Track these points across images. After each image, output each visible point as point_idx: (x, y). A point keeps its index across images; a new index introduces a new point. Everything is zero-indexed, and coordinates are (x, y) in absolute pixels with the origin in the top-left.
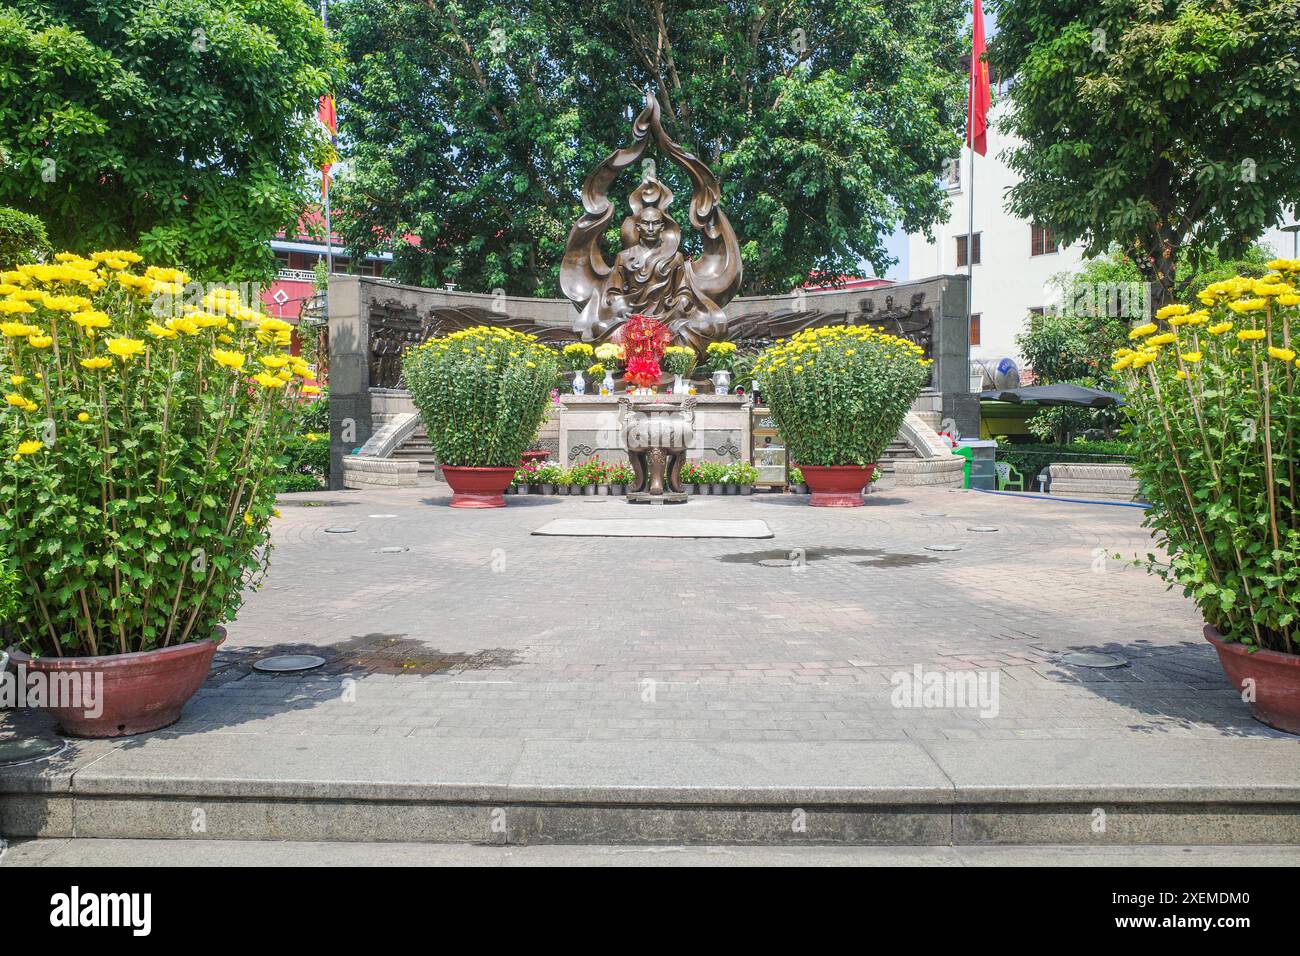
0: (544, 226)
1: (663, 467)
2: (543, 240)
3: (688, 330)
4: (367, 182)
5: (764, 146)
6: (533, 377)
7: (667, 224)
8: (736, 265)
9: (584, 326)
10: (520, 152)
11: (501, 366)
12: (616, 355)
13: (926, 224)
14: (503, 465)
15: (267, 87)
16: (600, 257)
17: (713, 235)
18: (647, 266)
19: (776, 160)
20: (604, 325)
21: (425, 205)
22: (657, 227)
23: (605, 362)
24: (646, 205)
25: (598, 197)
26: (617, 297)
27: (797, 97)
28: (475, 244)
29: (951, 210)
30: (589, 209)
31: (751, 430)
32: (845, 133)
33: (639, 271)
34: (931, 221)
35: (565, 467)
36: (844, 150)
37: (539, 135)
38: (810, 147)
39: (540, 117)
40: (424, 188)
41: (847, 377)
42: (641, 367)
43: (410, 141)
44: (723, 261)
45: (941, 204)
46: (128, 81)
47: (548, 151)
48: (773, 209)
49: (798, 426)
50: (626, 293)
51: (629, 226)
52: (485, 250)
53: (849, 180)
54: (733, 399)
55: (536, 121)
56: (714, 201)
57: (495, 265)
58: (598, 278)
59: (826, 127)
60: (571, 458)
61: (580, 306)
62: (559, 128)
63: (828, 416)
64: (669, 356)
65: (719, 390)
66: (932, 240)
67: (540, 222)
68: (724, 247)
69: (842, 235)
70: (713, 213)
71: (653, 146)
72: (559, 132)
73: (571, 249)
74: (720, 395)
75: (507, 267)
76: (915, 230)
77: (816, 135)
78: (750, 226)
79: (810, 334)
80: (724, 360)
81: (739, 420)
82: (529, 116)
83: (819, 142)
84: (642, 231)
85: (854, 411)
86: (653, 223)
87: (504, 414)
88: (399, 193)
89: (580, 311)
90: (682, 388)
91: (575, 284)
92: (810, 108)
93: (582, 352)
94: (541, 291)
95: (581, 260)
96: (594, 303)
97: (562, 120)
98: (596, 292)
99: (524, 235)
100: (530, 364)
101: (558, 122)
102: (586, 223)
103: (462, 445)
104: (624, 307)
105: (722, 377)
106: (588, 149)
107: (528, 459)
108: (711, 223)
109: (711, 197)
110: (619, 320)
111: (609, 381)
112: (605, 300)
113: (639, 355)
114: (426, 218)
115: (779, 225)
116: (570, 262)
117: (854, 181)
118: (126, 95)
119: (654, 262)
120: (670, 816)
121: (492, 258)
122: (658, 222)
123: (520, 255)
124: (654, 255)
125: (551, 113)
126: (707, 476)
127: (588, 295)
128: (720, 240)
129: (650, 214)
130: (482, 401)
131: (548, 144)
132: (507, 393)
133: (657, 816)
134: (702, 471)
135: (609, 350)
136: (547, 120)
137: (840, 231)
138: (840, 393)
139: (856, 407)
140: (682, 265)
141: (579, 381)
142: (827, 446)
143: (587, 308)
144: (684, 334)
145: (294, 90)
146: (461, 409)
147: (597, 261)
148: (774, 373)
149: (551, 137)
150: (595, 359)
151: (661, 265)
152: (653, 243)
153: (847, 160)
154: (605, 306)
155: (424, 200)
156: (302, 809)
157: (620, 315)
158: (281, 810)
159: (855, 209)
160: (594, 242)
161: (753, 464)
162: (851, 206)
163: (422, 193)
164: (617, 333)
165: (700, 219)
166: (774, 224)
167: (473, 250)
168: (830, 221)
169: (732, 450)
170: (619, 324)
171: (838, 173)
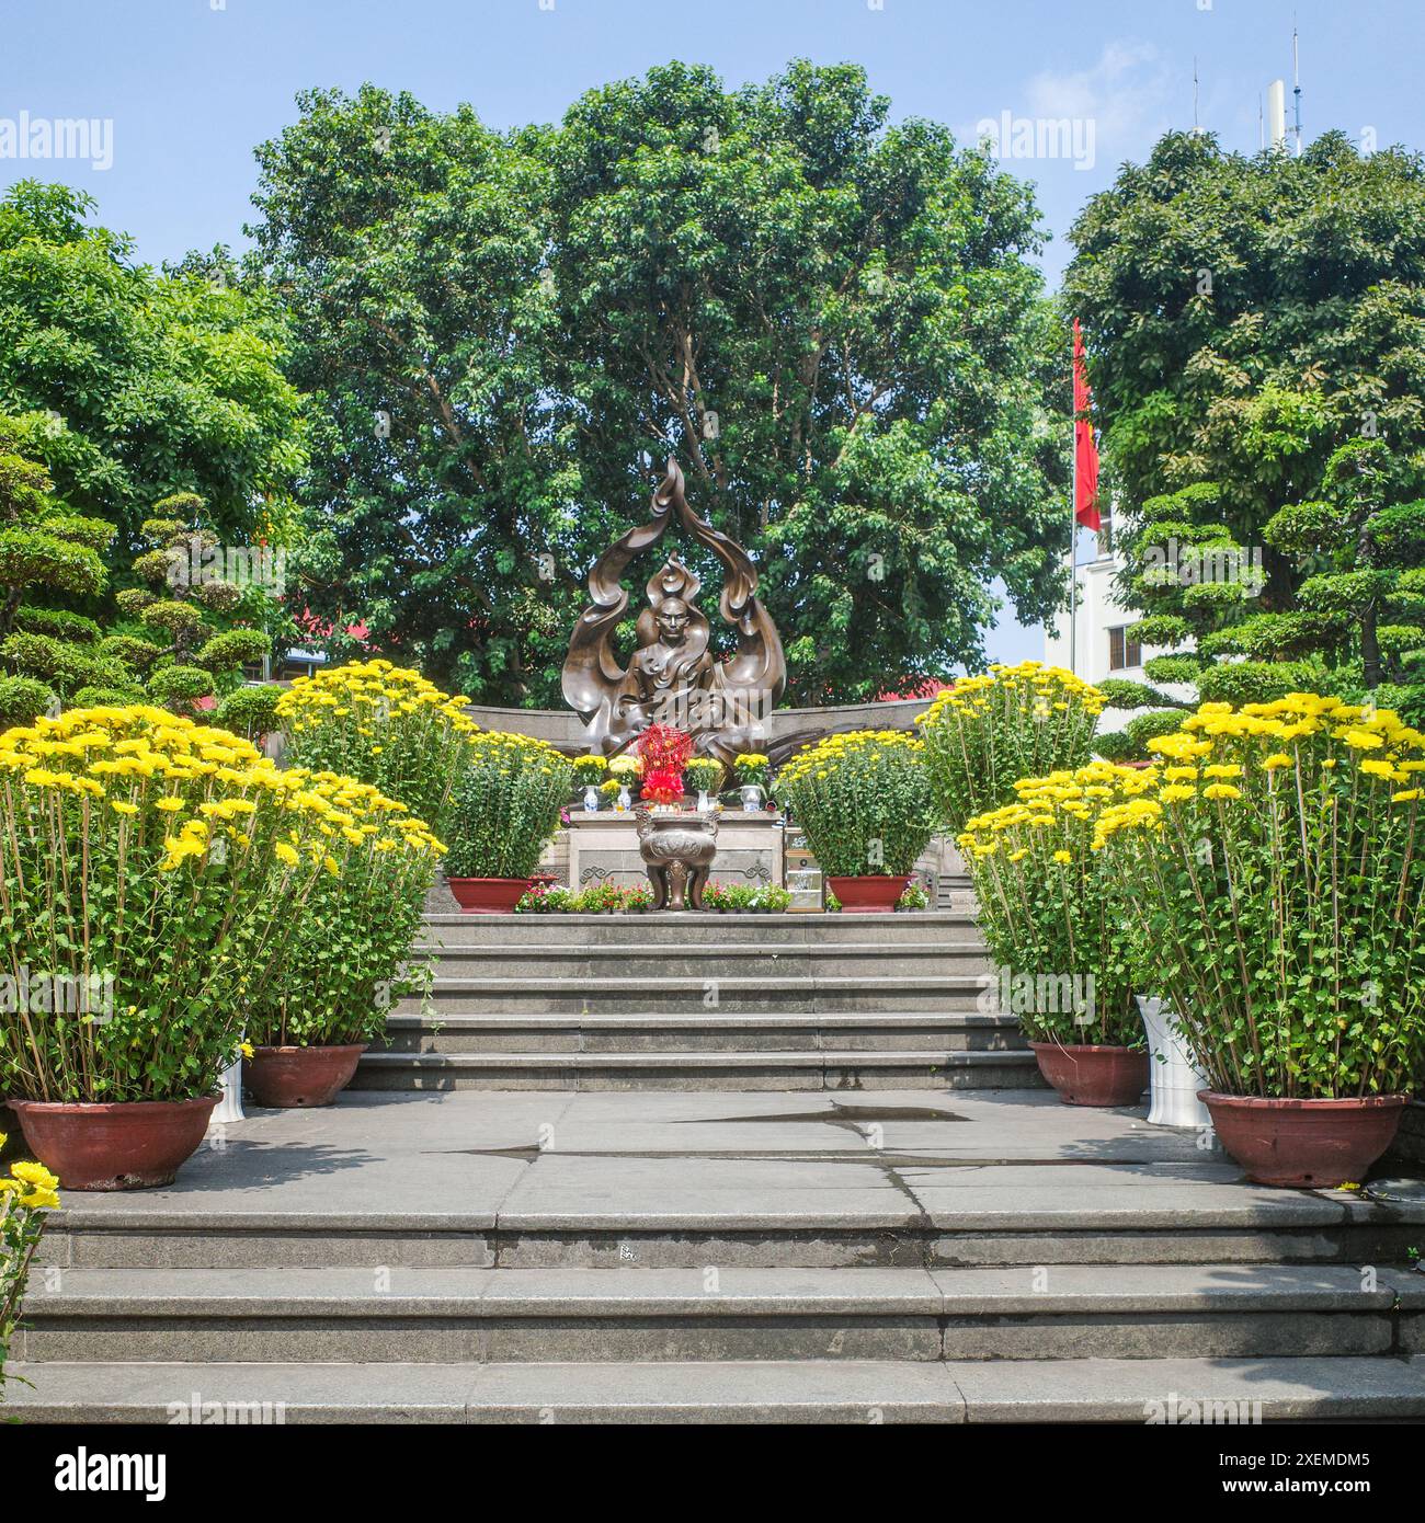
0: (530, 615)
1: (684, 882)
2: (533, 635)
3: (717, 745)
4: (305, 560)
5: (822, 514)
6: (548, 784)
7: (692, 619)
8: (777, 668)
9: (591, 741)
10: (501, 519)
11: (515, 771)
12: (633, 768)
13: (1046, 613)
14: (515, 876)
15: (242, 468)
16: (611, 658)
17: (750, 632)
18: (668, 668)
19: (837, 532)
20: (617, 739)
21: (378, 588)
22: (681, 622)
23: (620, 777)
24: (667, 595)
25: (608, 585)
26: (632, 707)
27: (860, 455)
28: (442, 639)
29: (1081, 594)
30: (597, 600)
31: (784, 850)
32: (922, 501)
33: (659, 675)
34: (1054, 609)
35: (576, 891)
36: (923, 520)
37: (529, 499)
38: (877, 519)
39: (530, 476)
40: (380, 567)
41: (872, 782)
42: (661, 781)
43: (361, 506)
44: (761, 663)
45: (1068, 586)
46: (108, 468)
47: (540, 519)
48: (834, 595)
49: (824, 835)
50: (642, 701)
51: (646, 620)
52: (457, 648)
53: (928, 561)
54: (764, 815)
55: (526, 481)
56: (750, 590)
57: (469, 668)
58: (609, 684)
59: (897, 493)
60: (583, 882)
61: (587, 718)
62: (555, 490)
63: (853, 823)
64: (693, 769)
65: (748, 806)
66: (1055, 635)
67: (525, 609)
68: (763, 646)
69: (923, 630)
70: (750, 605)
71: (676, 524)
72: (555, 494)
73: (575, 648)
74: (751, 811)
75: (485, 670)
76: (1033, 621)
77: (885, 504)
78: (804, 618)
79: (837, 740)
80: (753, 774)
81: (770, 839)
82: (517, 475)
83: (889, 513)
84: (663, 626)
85: (879, 817)
86: (676, 617)
87: (518, 821)
88: (343, 572)
89: (587, 724)
90: (706, 805)
91: (581, 692)
92: (876, 467)
93: (594, 765)
94: (530, 702)
95: (588, 662)
96: (604, 714)
97: (559, 480)
98: (606, 700)
99: (504, 629)
100: (545, 769)
101: (555, 483)
102: (594, 617)
103: (473, 855)
104: (640, 718)
105: (752, 792)
106: (592, 516)
107: (536, 882)
108: (747, 617)
109: (746, 584)
110: (635, 733)
111: (625, 798)
112: (617, 710)
113: (659, 768)
114: (382, 605)
115: (839, 618)
116: (575, 664)
117: (934, 562)
118: (105, 483)
119: (677, 663)
120: (671, 930)
121: (465, 658)
122: (681, 616)
123: (502, 655)
124: (677, 656)
125: (544, 471)
126: (734, 900)
127: (596, 704)
128: (758, 637)
129: (673, 607)
130: (496, 809)
131: (541, 510)
132: (522, 798)
133: (664, 930)
134: (728, 893)
135: (627, 762)
136: (539, 478)
137: (921, 625)
138: (865, 798)
139: (881, 814)
140: (711, 667)
141: (591, 798)
142: (854, 855)
143: (595, 721)
144: (713, 750)
145: (268, 470)
146: (473, 816)
147: (608, 663)
148: (800, 780)
149: (545, 502)
150: (607, 775)
151: (685, 667)
152: (676, 640)
153: (927, 534)
154: (618, 717)
155: (377, 581)
156: (492, 929)
157: (636, 727)
158: (482, 930)
159: (941, 595)
160: (603, 639)
161: (785, 886)
162: (935, 593)
163: (376, 573)
164: (633, 747)
165: (733, 612)
166: (834, 616)
167: (441, 648)
168: (907, 611)
169: (760, 872)
170: (636, 738)
171: (915, 550)
